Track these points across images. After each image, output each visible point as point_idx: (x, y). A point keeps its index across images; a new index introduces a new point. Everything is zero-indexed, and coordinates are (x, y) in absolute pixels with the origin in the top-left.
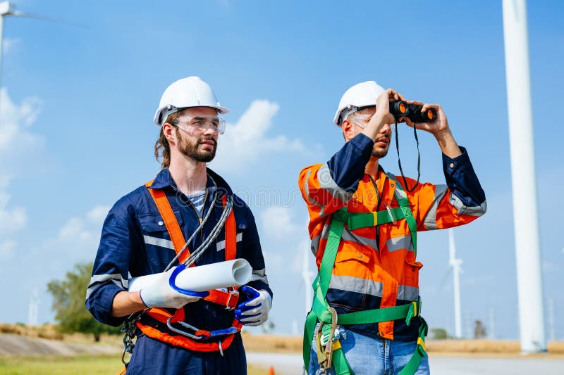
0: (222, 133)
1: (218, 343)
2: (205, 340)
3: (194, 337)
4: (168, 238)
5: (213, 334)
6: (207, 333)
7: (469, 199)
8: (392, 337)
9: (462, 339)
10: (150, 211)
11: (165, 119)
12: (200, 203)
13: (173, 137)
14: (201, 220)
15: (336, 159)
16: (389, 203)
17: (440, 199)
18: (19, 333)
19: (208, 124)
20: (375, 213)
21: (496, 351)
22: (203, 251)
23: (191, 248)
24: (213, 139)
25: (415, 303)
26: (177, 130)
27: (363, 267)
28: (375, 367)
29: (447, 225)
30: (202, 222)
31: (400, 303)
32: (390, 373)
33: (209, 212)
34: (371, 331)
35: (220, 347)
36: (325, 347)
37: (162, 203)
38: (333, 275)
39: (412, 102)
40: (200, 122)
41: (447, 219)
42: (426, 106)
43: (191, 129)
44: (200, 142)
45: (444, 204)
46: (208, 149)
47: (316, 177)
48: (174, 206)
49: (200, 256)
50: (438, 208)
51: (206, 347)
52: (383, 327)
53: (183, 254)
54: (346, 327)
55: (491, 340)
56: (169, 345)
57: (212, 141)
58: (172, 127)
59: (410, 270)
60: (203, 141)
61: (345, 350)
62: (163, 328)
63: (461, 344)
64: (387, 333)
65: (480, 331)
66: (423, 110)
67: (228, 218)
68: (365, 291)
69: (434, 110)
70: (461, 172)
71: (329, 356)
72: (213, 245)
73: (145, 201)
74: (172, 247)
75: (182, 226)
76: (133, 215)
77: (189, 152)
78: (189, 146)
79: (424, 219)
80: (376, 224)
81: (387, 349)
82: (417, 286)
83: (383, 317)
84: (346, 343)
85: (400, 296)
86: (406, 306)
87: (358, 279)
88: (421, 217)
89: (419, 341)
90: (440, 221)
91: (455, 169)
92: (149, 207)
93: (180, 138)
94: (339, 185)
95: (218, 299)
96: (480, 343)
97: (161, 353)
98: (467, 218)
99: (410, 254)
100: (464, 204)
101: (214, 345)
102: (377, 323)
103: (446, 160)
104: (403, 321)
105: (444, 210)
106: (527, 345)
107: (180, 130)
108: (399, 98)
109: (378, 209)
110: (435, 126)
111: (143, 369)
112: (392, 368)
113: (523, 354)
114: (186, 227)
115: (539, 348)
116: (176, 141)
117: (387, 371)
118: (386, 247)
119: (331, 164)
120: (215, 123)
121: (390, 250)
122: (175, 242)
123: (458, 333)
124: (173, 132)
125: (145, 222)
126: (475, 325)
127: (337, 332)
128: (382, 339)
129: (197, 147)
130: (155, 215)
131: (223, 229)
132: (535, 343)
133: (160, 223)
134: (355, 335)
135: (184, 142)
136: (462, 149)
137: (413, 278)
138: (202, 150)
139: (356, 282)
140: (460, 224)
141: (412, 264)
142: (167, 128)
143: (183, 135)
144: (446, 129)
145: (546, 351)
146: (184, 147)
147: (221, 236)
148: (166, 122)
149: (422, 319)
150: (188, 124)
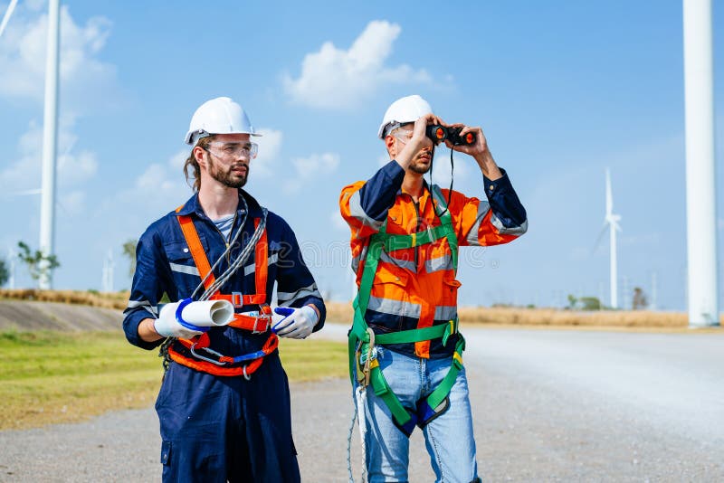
0: (255, 157)
1: (242, 367)
2: (228, 365)
3: (218, 363)
4: (193, 265)
5: (238, 359)
6: (231, 360)
7: (509, 221)
8: (428, 356)
9: (619, 309)
10: (176, 238)
11: (196, 142)
12: (228, 228)
13: (204, 161)
14: (227, 245)
15: (368, 187)
16: (431, 222)
17: (482, 217)
18: (91, 304)
19: (240, 150)
20: (413, 235)
21: (658, 325)
22: (228, 277)
23: (216, 274)
24: (245, 165)
25: (451, 322)
26: (209, 154)
27: (400, 290)
28: (412, 382)
29: (489, 244)
30: (228, 246)
31: (437, 323)
32: (427, 387)
33: (236, 236)
34: (408, 350)
35: (244, 372)
36: (363, 365)
37: (188, 229)
38: (371, 296)
39: (452, 125)
40: (232, 148)
41: (489, 237)
42: (465, 130)
43: (222, 155)
44: (232, 169)
45: (485, 223)
46: (239, 176)
47: (348, 203)
48: (200, 232)
49: (226, 282)
50: (480, 227)
51: (230, 372)
52: (419, 347)
53: (208, 280)
54: (385, 346)
55: (652, 311)
56: (194, 370)
57: (244, 167)
58: (203, 151)
59: (448, 290)
60: (236, 167)
61: (382, 367)
62: (187, 355)
63: (617, 316)
64: (424, 352)
65: (640, 300)
66: (461, 134)
67: (258, 241)
68: (402, 313)
69: (474, 135)
70: (501, 194)
71: (368, 375)
72: (241, 270)
73: (171, 228)
74: (198, 274)
75: (207, 252)
76: (158, 243)
77: (220, 178)
78: (221, 172)
79: (467, 235)
80: (414, 244)
81: (424, 366)
82: (455, 305)
83: (419, 337)
84: (384, 361)
85: (437, 317)
86: (444, 325)
87: (395, 302)
88: (464, 233)
89: (456, 355)
90: (484, 239)
91: (496, 190)
92: (175, 234)
93: (211, 163)
94: (367, 214)
95: (243, 323)
96: (639, 315)
97: (185, 377)
98: (508, 238)
99: (449, 273)
100: (504, 225)
101: (238, 369)
102: (414, 343)
103: (487, 182)
104: (440, 339)
105: (486, 228)
106: (696, 318)
107: (212, 156)
108: (438, 122)
109: (418, 229)
110: (474, 149)
111: (171, 393)
112: (429, 383)
113: (691, 327)
114: (212, 253)
115: (710, 322)
116: (207, 165)
117: (425, 386)
118: (424, 269)
119: (363, 191)
120: (247, 147)
121: (428, 271)
122: (200, 268)
123: (614, 303)
124: (205, 156)
125: (170, 250)
126: (634, 293)
127: (375, 351)
128: (419, 359)
129: (229, 173)
130: (181, 241)
131: (252, 252)
132: (706, 315)
133: (186, 250)
134: (393, 353)
135: (216, 168)
136: (502, 171)
137: (451, 298)
138: (234, 177)
139: (393, 305)
140: (502, 243)
141: (451, 284)
142: (198, 152)
143: (215, 161)
144: (486, 151)
145: (718, 324)
146: (216, 173)
147: (250, 261)
148: (198, 145)
149: (460, 335)
150: (220, 149)
